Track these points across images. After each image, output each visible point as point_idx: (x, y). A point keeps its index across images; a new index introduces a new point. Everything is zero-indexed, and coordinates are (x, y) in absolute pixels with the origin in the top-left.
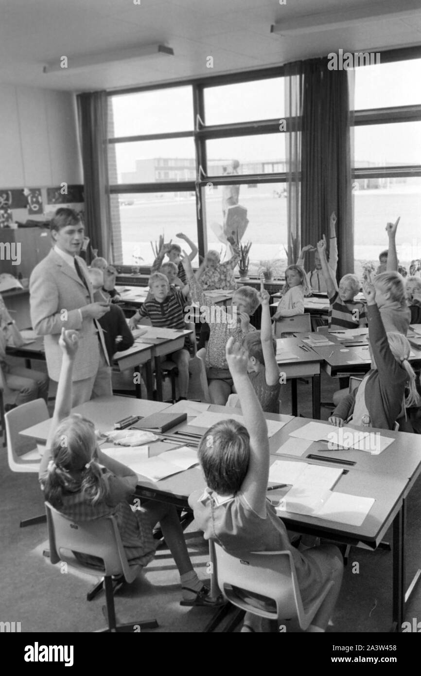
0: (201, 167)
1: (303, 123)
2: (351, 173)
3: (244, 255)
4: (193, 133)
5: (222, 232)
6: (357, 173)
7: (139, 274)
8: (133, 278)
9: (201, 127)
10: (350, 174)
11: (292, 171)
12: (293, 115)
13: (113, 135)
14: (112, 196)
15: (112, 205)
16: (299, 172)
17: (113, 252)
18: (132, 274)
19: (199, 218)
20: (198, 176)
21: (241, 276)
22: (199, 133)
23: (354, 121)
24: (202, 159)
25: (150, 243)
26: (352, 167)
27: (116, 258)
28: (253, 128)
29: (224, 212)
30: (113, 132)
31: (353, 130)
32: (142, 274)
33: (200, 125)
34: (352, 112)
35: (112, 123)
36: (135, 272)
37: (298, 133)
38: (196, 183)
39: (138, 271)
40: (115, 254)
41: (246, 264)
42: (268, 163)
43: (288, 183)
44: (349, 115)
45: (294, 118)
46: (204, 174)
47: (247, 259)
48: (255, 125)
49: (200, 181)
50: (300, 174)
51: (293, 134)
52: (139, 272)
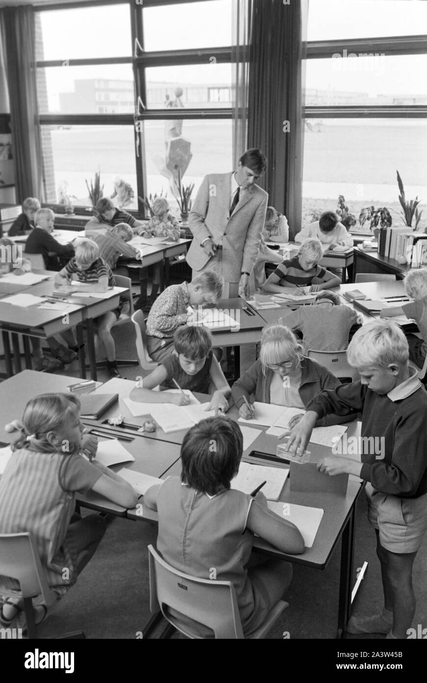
0: (139, 98)
1: (252, 52)
2: (301, 113)
3: (186, 197)
4: (131, 60)
5: (164, 165)
6: (308, 112)
7: (73, 214)
8: (67, 219)
9: (140, 53)
10: (300, 111)
11: (239, 106)
12: (241, 43)
13: (42, 58)
14: (43, 127)
15: (43, 137)
16: (246, 108)
17: (45, 189)
18: (66, 215)
19: (138, 156)
20: (136, 109)
21: (183, 220)
22: (138, 60)
23: (306, 53)
24: (141, 89)
25: (85, 182)
26: (302, 105)
27: (48, 196)
28: (197, 56)
29: (167, 143)
30: (42, 53)
31: (305, 63)
32: (77, 214)
33: (139, 50)
34: (304, 43)
35: (41, 43)
36: (69, 213)
37: (246, 64)
38: (134, 116)
39: (72, 211)
40: (48, 192)
41: (189, 207)
42: (214, 88)
43: (234, 120)
44: (301, 46)
45: (241, 47)
46: (143, 106)
47: (189, 203)
48: (199, 53)
49: (139, 114)
50: (247, 111)
51: (240, 64)
52: (74, 213)
